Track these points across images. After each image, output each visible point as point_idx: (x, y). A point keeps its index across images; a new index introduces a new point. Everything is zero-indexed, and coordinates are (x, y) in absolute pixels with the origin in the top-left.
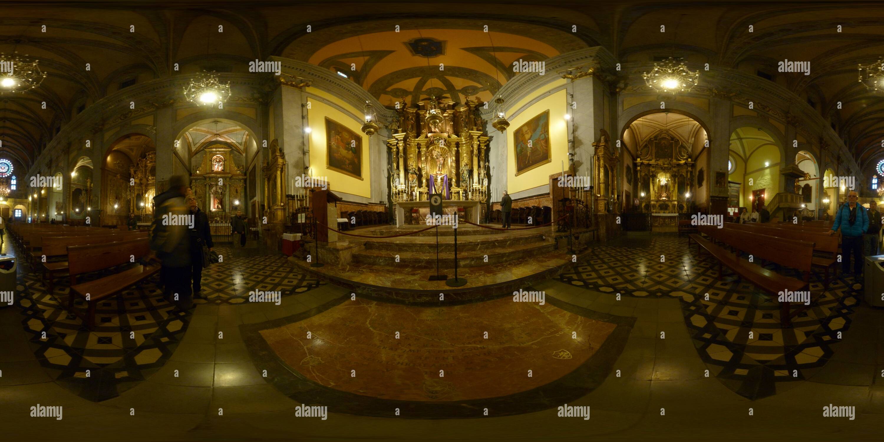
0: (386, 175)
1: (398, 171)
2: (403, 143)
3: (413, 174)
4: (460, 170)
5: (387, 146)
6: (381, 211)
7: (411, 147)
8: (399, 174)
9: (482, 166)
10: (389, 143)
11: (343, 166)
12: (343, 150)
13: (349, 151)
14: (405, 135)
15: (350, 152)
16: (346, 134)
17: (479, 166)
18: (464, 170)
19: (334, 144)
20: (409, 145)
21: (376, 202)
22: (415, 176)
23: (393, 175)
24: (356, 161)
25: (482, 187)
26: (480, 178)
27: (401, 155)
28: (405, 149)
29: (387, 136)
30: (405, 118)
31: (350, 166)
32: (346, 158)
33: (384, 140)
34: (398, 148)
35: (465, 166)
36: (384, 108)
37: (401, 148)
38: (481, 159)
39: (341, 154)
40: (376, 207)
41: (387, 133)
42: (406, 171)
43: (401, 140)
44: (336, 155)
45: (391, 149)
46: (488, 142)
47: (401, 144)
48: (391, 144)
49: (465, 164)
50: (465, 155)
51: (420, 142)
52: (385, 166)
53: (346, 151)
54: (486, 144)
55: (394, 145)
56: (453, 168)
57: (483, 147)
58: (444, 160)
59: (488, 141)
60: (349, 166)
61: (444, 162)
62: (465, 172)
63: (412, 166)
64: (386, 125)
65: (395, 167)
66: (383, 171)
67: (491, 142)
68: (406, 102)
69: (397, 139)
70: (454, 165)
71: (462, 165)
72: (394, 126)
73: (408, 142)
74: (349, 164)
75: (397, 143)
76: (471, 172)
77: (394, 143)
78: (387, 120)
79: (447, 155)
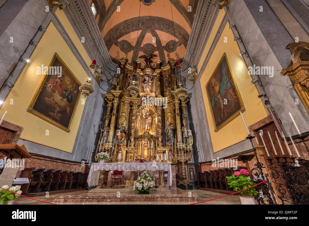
0: (96, 131)
1: (108, 128)
2: (118, 100)
3: (123, 133)
4: (165, 130)
5: (104, 100)
6: (80, 171)
7: (124, 105)
8: (108, 132)
9: (185, 124)
10: (106, 98)
11: (51, 113)
12: (58, 96)
13: (64, 98)
14: (121, 93)
15: (65, 100)
16: (69, 79)
17: (182, 125)
18: (169, 129)
19: (50, 86)
20: (123, 102)
21: (77, 161)
22: (124, 134)
23: (103, 132)
24: (68, 111)
25: (187, 146)
26: (184, 136)
27: (114, 114)
28: (119, 106)
29: (106, 90)
30: (124, 75)
31: (59, 115)
32: (58, 105)
33: (103, 93)
34: (112, 104)
35: (169, 125)
36: (111, 60)
37: (115, 105)
38: (183, 118)
39: (53, 100)
40: (75, 166)
41: (107, 87)
42: (116, 128)
43: (117, 97)
44: (47, 99)
45: (107, 103)
46: (188, 100)
47: (116, 101)
48: (108, 99)
49: (169, 123)
50: (169, 114)
51: (132, 101)
52: (97, 120)
53: (61, 98)
54: (186, 102)
55: (110, 101)
56: (160, 128)
57: (184, 104)
58: (152, 119)
59: (187, 98)
60: (57, 114)
61: (152, 121)
62: (170, 131)
63: (123, 124)
64: (108, 78)
65: (107, 124)
66: (94, 126)
67: (191, 99)
68: (128, 58)
69: (114, 96)
70: (160, 124)
71: (167, 124)
72: (115, 81)
73: (123, 99)
74: (59, 112)
75: (113, 100)
76: (175, 131)
77: (111, 99)
78: (110, 73)
79: (154, 115)
